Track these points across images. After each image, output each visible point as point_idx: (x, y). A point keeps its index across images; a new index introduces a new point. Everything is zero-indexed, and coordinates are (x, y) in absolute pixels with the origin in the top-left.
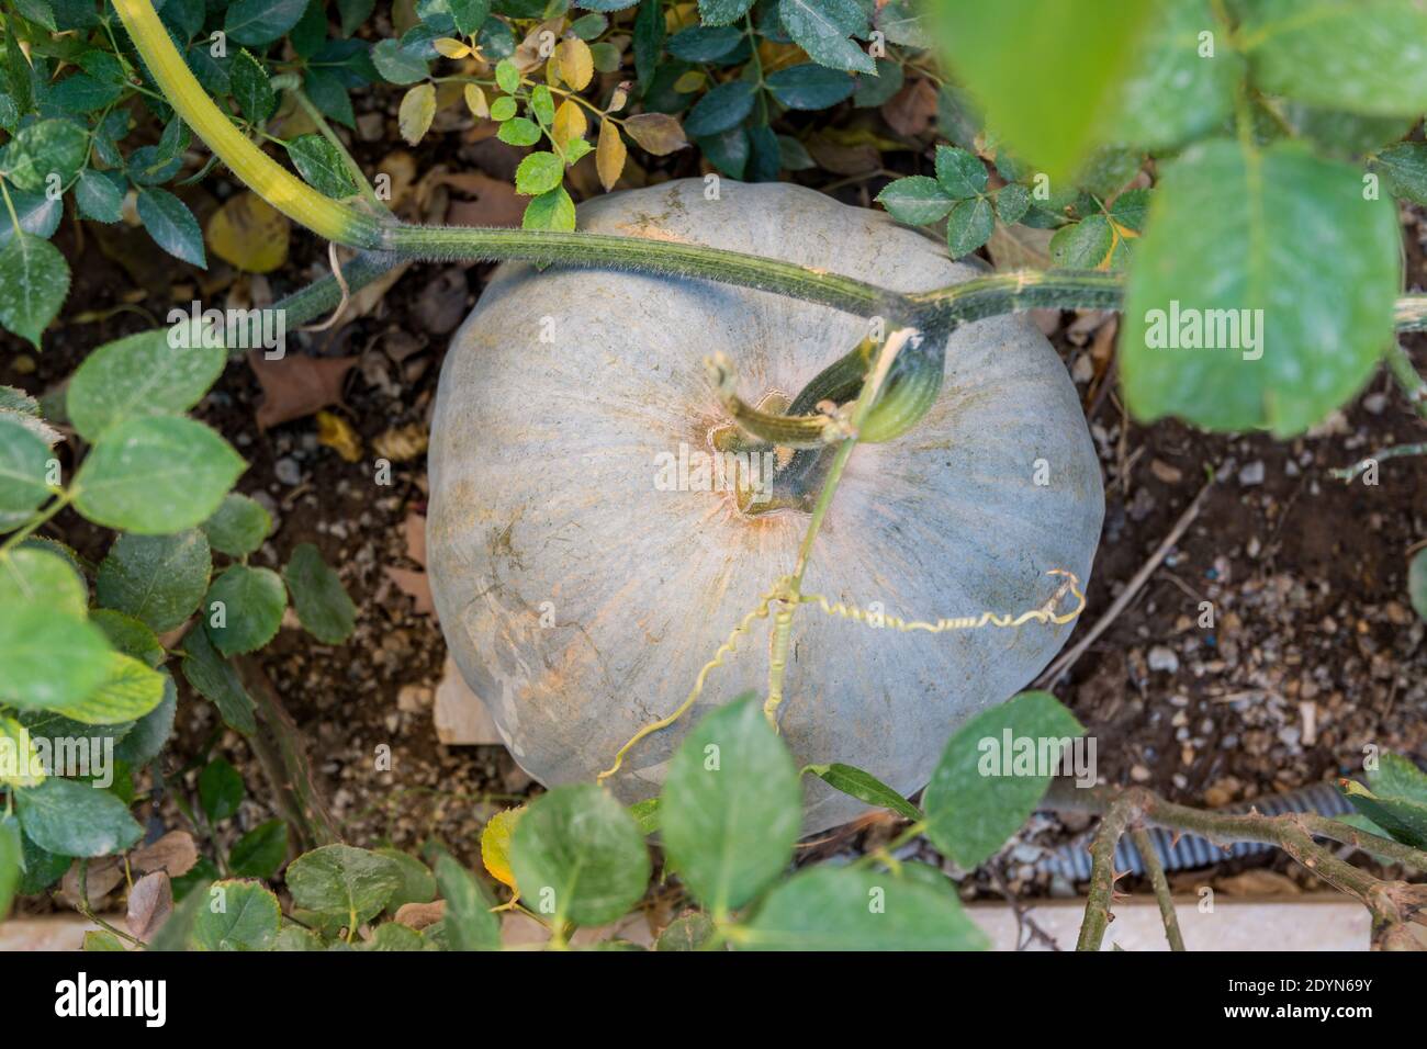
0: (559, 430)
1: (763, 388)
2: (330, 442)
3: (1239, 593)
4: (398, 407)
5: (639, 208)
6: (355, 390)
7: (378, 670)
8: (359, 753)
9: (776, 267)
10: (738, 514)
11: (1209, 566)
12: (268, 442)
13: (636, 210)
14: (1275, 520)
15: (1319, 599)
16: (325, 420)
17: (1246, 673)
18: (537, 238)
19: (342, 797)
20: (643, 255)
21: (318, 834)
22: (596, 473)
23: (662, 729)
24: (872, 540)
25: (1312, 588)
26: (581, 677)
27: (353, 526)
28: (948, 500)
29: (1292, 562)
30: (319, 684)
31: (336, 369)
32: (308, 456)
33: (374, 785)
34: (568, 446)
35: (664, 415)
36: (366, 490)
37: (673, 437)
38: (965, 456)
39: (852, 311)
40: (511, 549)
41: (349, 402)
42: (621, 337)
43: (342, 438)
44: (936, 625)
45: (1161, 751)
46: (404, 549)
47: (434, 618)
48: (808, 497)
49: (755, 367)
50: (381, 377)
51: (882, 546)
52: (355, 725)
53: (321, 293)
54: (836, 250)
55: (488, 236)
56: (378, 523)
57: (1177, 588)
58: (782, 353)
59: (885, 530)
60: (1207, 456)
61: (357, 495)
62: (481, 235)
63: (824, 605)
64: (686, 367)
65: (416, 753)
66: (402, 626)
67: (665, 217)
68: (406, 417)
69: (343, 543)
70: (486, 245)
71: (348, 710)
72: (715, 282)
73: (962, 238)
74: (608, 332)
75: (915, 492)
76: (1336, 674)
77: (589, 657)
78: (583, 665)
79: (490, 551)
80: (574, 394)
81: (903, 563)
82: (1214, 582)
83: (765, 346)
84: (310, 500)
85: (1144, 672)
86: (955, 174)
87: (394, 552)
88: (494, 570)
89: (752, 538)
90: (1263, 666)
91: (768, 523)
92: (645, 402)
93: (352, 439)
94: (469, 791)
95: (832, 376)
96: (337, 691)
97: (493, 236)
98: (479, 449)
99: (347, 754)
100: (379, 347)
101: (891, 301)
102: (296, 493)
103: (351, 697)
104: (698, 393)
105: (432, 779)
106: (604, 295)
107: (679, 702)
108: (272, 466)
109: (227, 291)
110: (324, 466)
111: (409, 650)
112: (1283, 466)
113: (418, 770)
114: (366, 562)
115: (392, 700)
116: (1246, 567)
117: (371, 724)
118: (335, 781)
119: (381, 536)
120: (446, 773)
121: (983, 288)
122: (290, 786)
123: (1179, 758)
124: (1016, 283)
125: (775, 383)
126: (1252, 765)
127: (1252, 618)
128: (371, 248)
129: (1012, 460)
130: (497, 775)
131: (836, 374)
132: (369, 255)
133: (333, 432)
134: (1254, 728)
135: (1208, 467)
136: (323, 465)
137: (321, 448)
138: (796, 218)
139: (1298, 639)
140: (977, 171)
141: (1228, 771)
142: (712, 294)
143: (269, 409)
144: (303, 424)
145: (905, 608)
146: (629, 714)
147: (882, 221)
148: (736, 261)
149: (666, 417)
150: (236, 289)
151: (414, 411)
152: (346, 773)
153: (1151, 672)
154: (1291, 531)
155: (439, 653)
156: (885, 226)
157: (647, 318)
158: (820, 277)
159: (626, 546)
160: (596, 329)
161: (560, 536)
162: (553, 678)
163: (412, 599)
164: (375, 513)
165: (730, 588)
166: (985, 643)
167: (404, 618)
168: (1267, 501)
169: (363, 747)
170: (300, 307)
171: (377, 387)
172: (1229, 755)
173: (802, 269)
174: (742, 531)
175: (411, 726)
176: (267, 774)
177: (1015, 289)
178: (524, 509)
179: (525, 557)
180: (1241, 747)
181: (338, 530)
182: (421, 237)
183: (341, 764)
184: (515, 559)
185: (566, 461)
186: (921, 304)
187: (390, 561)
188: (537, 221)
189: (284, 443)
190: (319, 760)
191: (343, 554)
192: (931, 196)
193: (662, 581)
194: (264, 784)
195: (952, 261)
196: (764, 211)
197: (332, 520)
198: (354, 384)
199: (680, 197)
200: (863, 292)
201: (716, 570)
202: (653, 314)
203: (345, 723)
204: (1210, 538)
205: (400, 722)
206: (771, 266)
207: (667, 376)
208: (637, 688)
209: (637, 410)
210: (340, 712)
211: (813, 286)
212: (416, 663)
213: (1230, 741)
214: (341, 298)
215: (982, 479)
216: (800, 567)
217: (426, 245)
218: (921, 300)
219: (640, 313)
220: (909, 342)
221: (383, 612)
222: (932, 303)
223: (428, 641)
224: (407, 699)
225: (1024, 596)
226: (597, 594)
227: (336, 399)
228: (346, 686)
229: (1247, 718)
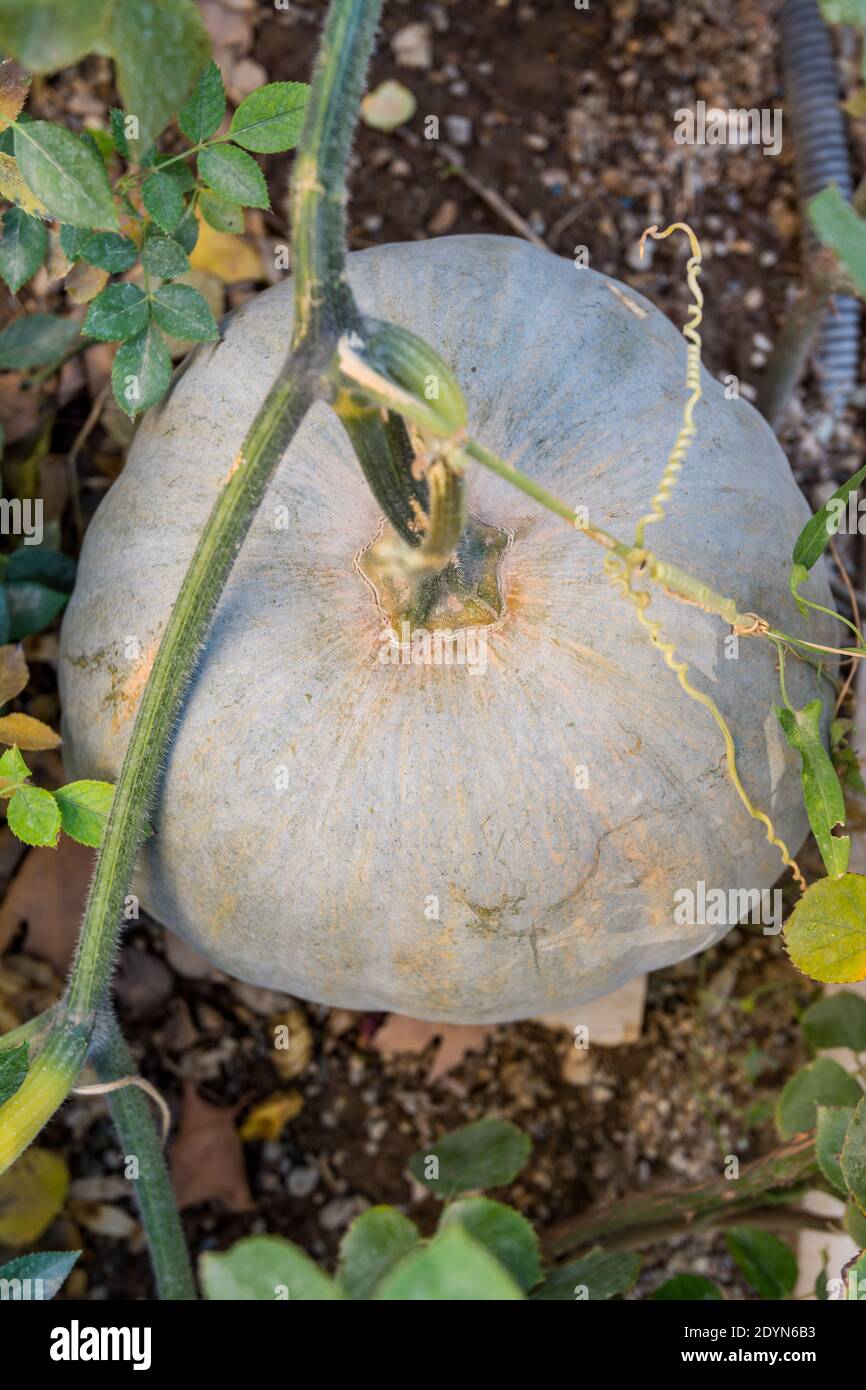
0: (365, 828)
1: (350, 575)
2: (277, 1128)
3: (584, 165)
4: (248, 1044)
5: (94, 703)
6: (221, 1092)
7: (541, 1103)
8: (631, 1137)
9: (219, 519)
10: (499, 625)
11: (549, 193)
12: (266, 1201)
13: (96, 709)
14: (509, 114)
15: (600, 85)
16: (250, 1130)
17: (666, 173)
18: (116, 829)
19: (677, 1160)
20: (167, 693)
21: (758, 1185)
22: (428, 788)
23: (737, 755)
24: (550, 474)
25: (587, 90)
26: (660, 844)
27: (376, 1112)
28: (515, 379)
29: (559, 106)
30: (548, 1172)
31: (198, 1111)
32: (288, 1155)
33: (669, 1122)
34: (387, 819)
35: (368, 696)
36: (336, 1093)
37: (397, 689)
38: (467, 350)
39: (297, 423)
40: (497, 909)
41: (233, 1100)
42: (263, 736)
43: (276, 1112)
44: (692, 391)
45: (734, 274)
46: (412, 1056)
47: (493, 1031)
48: (488, 541)
49: (324, 580)
50: (211, 1061)
51: (558, 464)
52: (599, 1136)
53: (128, 1112)
54: (191, 469)
55: (102, 891)
56: (376, 1083)
57: (567, 230)
58: (310, 545)
59: (539, 457)
60: (433, 173)
61: (340, 1103)
62: (99, 899)
63: (650, 518)
64: (312, 662)
65: (638, 1071)
66: (497, 1070)
67: (113, 670)
68: (261, 1037)
69: (393, 1127)
70: (112, 895)
71: (581, 1143)
72: (219, 605)
73: (196, 325)
74: (253, 752)
75: (500, 415)
76: (678, 82)
77: (641, 829)
78: (649, 838)
79: (491, 935)
80: (323, 804)
81: (581, 442)
82: (565, 189)
83: (298, 564)
84: (339, 1158)
85: (651, 277)
86: (118, 319)
87: (413, 1068)
88: (513, 934)
89: (531, 612)
90: (661, 154)
91: (513, 592)
92: (349, 716)
93: (277, 1101)
94: (688, 1016)
95: (375, 462)
96: (558, 1153)
97: (103, 884)
98: (363, 935)
99: (631, 1150)
100: (176, 1057)
101: (297, 366)
102: (328, 1175)
103: (566, 1138)
104: (346, 652)
105: (669, 1056)
106: (205, 751)
107: (714, 727)
108: (291, 1200)
109: (83, 1230)
110: (303, 1139)
111: (526, 1066)
112: (455, 99)
113: (657, 1071)
114: (418, 1103)
115: (577, 1092)
116: (556, 153)
117: (600, 1117)
118: (659, 1167)
119: (391, 1081)
120: (665, 1040)
121: (308, 236)
122: (690, 1215)
123: (743, 257)
124: (312, 192)
125: (346, 560)
126: (762, 183)
127: (610, 156)
128: (88, 1040)
129: (475, 300)
130: (674, 982)
131: (373, 456)
132: (96, 1044)
133: (267, 1123)
134: (724, 173)
135: (444, 175)
136: (301, 1139)
137: (283, 1140)
138: (143, 513)
139: (639, 113)
140: (119, 294)
141: (763, 209)
142: (227, 617)
143: (231, 1195)
144: (252, 1156)
145: (633, 449)
146: (712, 793)
147: (157, 419)
148: (200, 572)
149: (370, 693)
150: (82, 1218)
151: (256, 1026)
152: (651, 1152)
153: (653, 269)
154: (527, 99)
155: (532, 1030)
156: (166, 415)
157: (244, 700)
158: (244, 461)
159: (522, 763)
160: (248, 765)
161: (496, 843)
162: (651, 880)
163: (469, 1054)
164: (364, 1085)
165: (591, 645)
166: (670, 377)
167: (488, 1067)
168: (491, 119)
169: (625, 1130)
170: (140, 1140)
171: (222, 1066)
172: (749, 204)
173: (228, 486)
174: (521, 623)
175: (608, 1073)
176: (643, 1244)
177: (319, 194)
178: (454, 885)
179: (510, 893)
180: (742, 191)
181: (377, 1130)
182: (85, 977)
183: (641, 1158)
184: (510, 905)
185: (407, 824)
186: (312, 325)
187: (422, 1074)
188: (92, 830)
189: (270, 1182)
190: (634, 1183)
191: (405, 1128)
192: (138, 356)
193: (571, 725)
194: (650, 1250)
195: (222, 341)
196: (126, 552)
197: (365, 1136)
198: (216, 1091)
199: (89, 654)
200: (278, 403)
201: (565, 658)
202: (240, 694)
203: (595, 1148)
204: (520, 184)
205: (602, 1085)
206: (217, 525)
207: (319, 686)
208: (688, 777)
209: (358, 727)
210: (583, 1152)
211: (255, 472)
212: (541, 1059)
213: (734, 202)
214: (136, 1087)
215: (494, 337)
216: (604, 539)
217: (97, 971)
218: (304, 326)
219: (236, 708)
220: (356, 350)
221: (477, 1089)
222: (313, 310)
223: (517, 1041)
224: (578, 1073)
225: (622, 325)
226: (573, 807)
227: (229, 1115)
228: (554, 1143)
229: (713, 179)
